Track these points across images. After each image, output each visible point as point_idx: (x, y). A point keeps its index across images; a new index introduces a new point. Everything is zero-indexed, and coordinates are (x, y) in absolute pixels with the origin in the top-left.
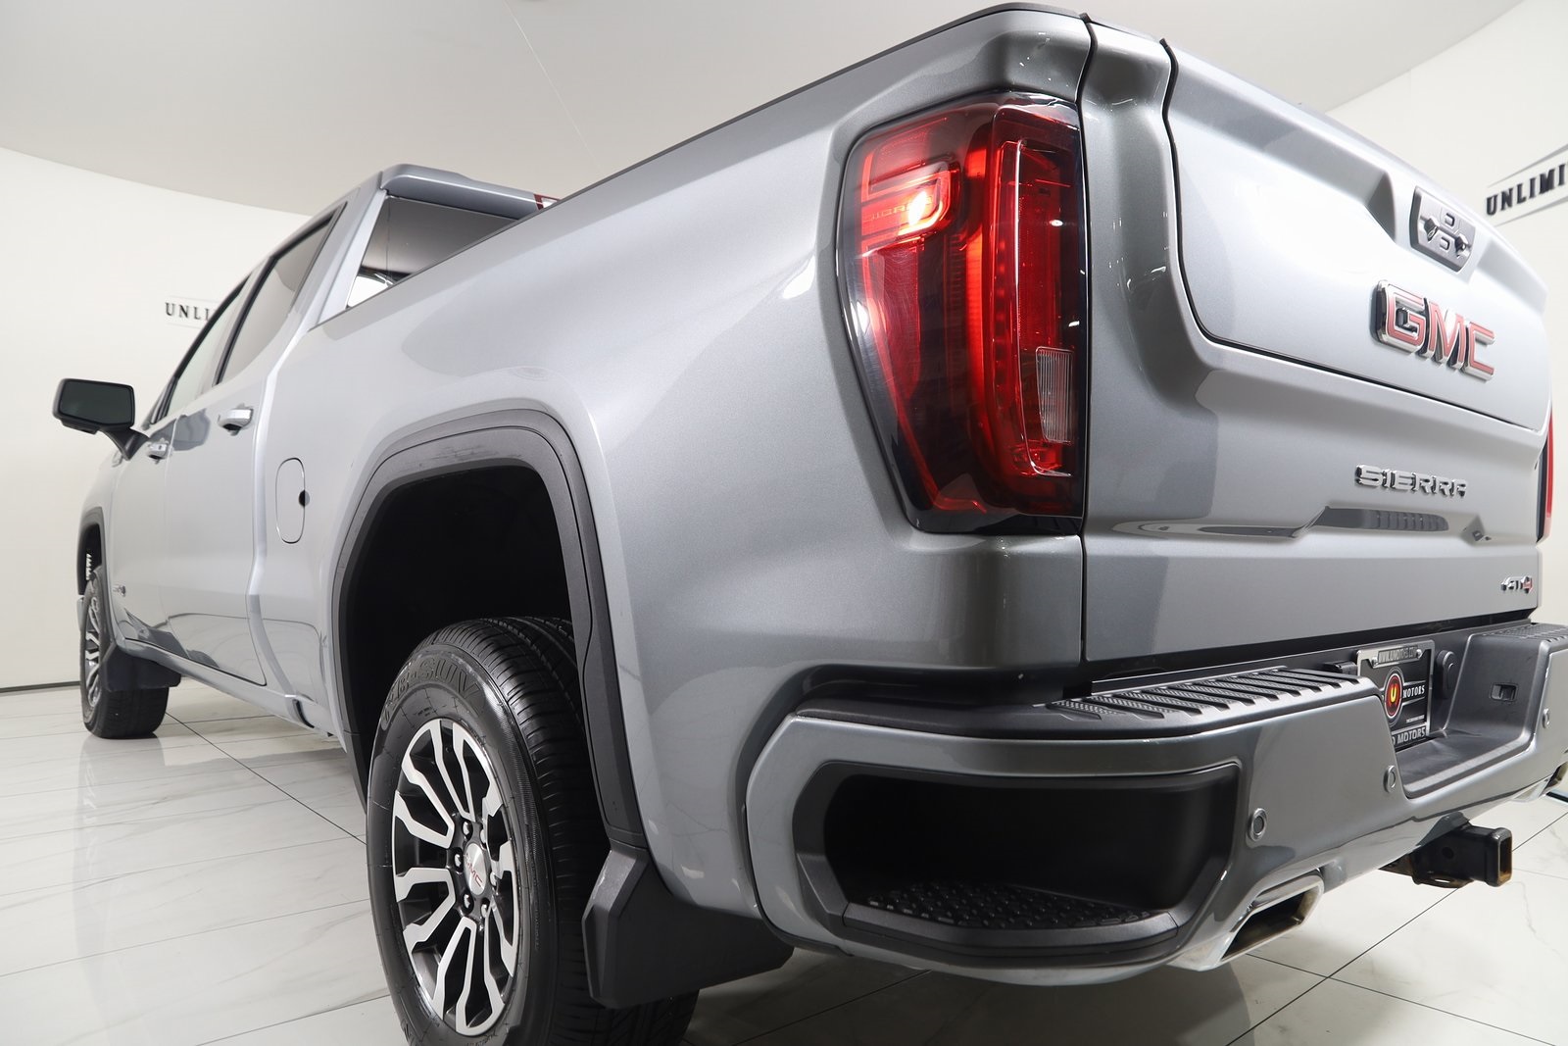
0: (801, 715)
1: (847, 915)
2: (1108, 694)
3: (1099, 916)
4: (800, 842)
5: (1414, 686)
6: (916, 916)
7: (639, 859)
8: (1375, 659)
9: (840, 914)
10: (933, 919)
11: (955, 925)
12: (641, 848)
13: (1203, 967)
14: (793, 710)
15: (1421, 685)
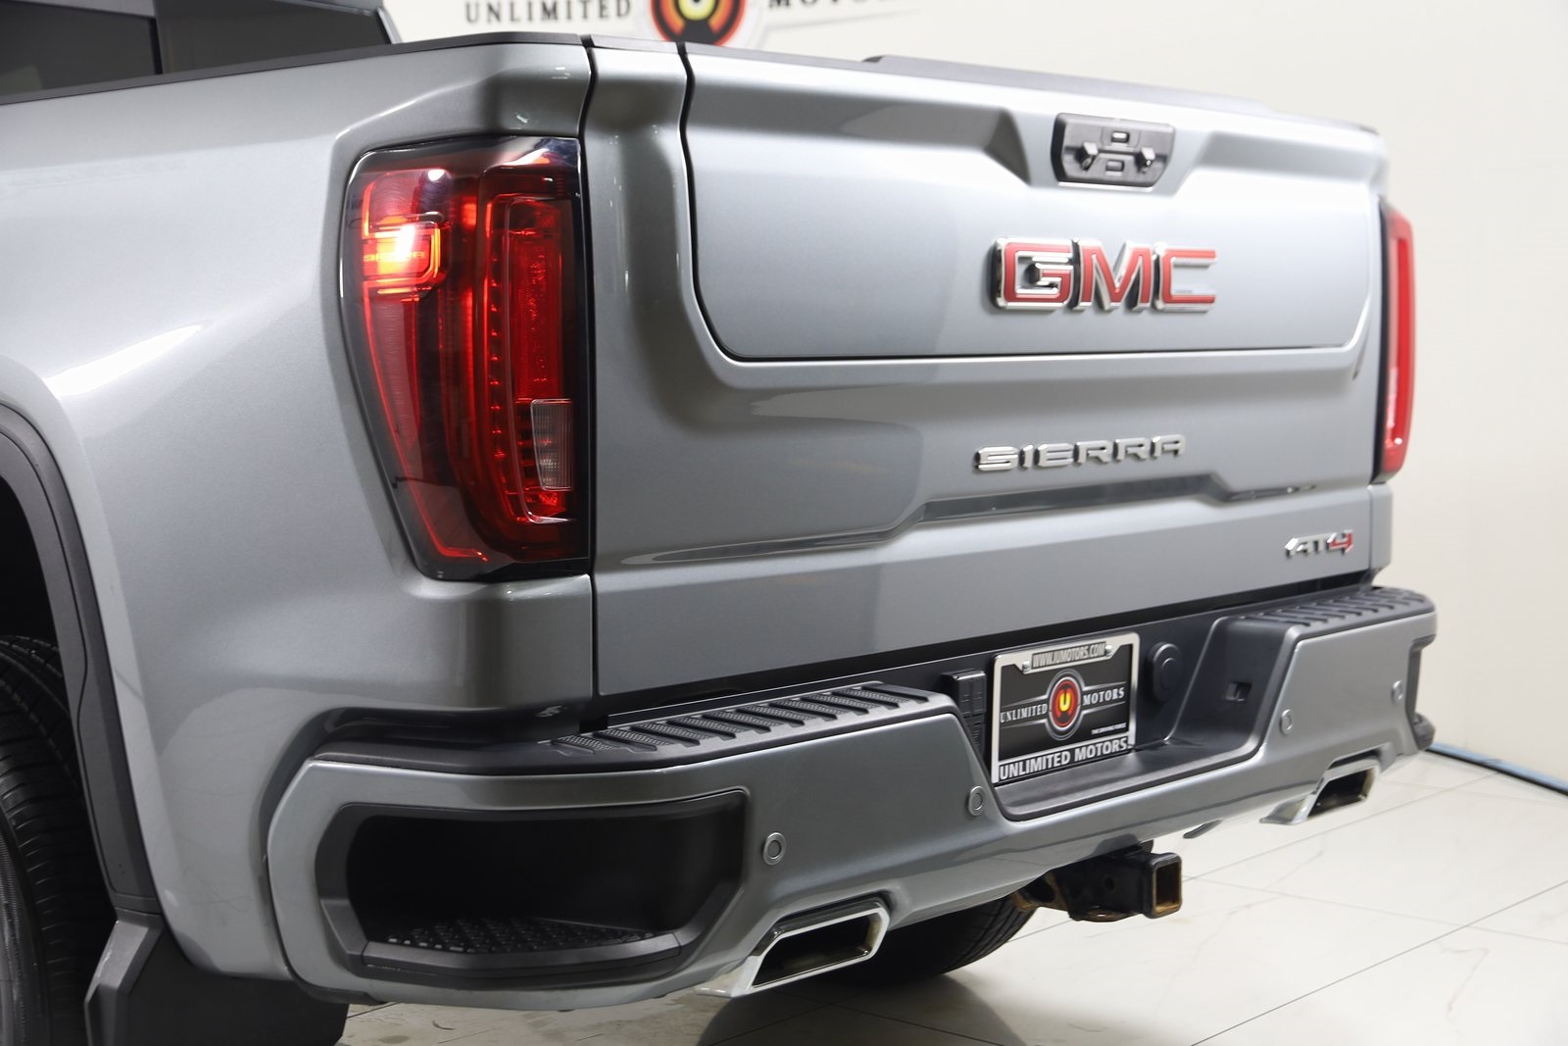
0: (319, 759)
1: (366, 954)
2: (626, 726)
3: (602, 937)
4: (323, 887)
5: (1098, 691)
6: (431, 947)
7: (151, 925)
8: (1027, 663)
9: (358, 953)
10: (445, 949)
11: (465, 952)
12: (154, 914)
13: (736, 993)
14: (311, 754)
15: (1118, 687)
